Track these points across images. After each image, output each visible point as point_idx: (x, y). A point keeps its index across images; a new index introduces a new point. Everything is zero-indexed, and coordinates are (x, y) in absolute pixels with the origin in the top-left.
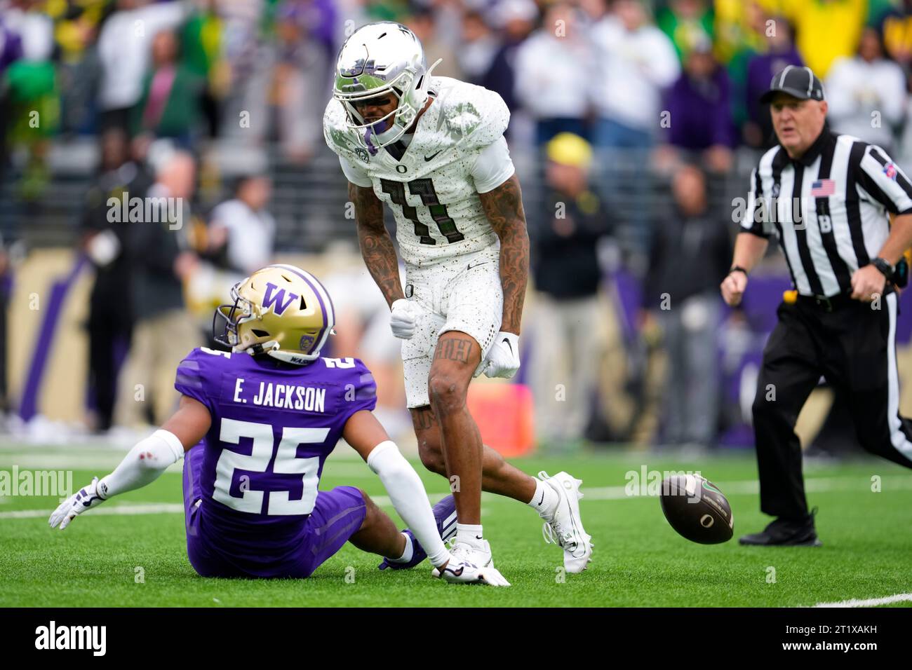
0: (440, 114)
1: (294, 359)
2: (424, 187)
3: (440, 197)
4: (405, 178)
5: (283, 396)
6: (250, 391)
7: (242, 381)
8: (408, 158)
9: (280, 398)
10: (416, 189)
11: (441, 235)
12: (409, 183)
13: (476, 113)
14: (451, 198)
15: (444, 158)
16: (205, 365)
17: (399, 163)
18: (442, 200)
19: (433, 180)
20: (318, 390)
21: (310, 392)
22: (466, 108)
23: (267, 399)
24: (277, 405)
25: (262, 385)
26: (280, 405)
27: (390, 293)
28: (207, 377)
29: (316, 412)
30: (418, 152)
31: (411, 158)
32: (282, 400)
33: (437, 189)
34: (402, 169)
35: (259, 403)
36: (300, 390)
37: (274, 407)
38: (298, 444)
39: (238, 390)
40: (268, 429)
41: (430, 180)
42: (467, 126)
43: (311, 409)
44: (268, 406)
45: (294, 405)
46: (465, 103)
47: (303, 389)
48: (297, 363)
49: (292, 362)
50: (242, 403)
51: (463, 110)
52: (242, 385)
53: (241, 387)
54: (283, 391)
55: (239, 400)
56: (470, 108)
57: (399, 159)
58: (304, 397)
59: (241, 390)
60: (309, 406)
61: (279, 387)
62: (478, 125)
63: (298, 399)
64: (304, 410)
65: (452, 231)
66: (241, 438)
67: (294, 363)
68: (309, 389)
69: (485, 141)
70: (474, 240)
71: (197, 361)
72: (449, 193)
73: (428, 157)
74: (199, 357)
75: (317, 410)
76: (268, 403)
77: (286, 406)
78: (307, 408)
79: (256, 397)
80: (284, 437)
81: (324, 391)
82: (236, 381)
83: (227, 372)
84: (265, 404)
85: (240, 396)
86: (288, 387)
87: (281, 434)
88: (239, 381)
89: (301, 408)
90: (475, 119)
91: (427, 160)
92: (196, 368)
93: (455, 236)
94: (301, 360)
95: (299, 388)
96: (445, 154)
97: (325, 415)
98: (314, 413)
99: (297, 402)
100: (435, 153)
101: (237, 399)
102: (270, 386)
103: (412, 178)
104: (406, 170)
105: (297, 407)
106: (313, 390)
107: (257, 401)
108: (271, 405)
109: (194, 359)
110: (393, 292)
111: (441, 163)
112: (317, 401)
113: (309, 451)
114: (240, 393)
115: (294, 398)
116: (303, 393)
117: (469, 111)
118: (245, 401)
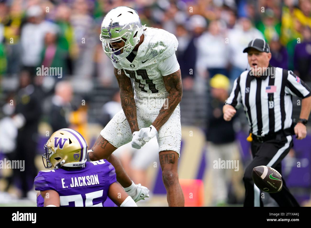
0: (148, 46)
1: (74, 165)
2: (143, 72)
3: (149, 77)
4: (135, 69)
5: (82, 181)
6: (68, 182)
7: (64, 179)
8: (135, 61)
9: (81, 182)
10: (140, 73)
11: (149, 90)
12: (137, 71)
13: (163, 45)
14: (154, 78)
15: (150, 62)
16: (46, 177)
17: (131, 64)
18: (150, 78)
19: (146, 70)
20: (95, 175)
21: (92, 177)
22: (160, 44)
23: (76, 184)
24: (80, 185)
25: (72, 179)
26: (82, 185)
27: (134, 127)
28: (49, 181)
29: (96, 185)
30: (139, 59)
31: (136, 62)
32: (82, 183)
33: (148, 74)
34: (133, 66)
35: (73, 186)
36: (88, 177)
37: (79, 187)
38: (93, 199)
39: (63, 183)
40: (80, 196)
41: (145, 70)
42: (160, 51)
43: (94, 184)
44: (77, 187)
45: (87, 184)
46: (159, 42)
47: (89, 177)
48: (76, 166)
49: (74, 166)
50: (66, 188)
51: (158, 44)
52: (64, 181)
53: (64, 182)
54: (81, 179)
55: (65, 187)
56: (161, 44)
57: (131, 62)
58: (90, 180)
59: (64, 183)
60: (93, 183)
61: (79, 178)
62: (164, 50)
63: (88, 181)
64: (91, 185)
65: (154, 89)
66: (70, 203)
67: (75, 166)
68: (91, 176)
69: (167, 56)
70: (162, 93)
71: (42, 176)
72: (153, 76)
73: (143, 61)
74: (43, 174)
75: (96, 184)
76: (77, 185)
77: (84, 185)
78: (93, 184)
79: (71, 185)
80: (87, 198)
81: (97, 175)
82: (61, 180)
83: (57, 177)
84: (76, 186)
85: (65, 185)
86: (83, 177)
87: (85, 197)
88: (63, 180)
89: (90, 184)
90: (163, 48)
91: (143, 63)
92: (43, 179)
93: (155, 91)
94: (77, 165)
95: (87, 177)
96: (151, 60)
97: (100, 185)
98: (95, 185)
99: (88, 182)
100: (146, 60)
101: (64, 187)
102: (76, 178)
103: (137, 69)
104: (134, 66)
105: (89, 184)
106: (92, 176)
107: (72, 186)
108: (78, 186)
109: (41, 175)
110: (135, 127)
111: (149, 64)
112: (95, 180)
113: (98, 201)
114: (64, 184)
115: (86, 181)
116: (89, 178)
117: (161, 45)
118: (67, 187)
